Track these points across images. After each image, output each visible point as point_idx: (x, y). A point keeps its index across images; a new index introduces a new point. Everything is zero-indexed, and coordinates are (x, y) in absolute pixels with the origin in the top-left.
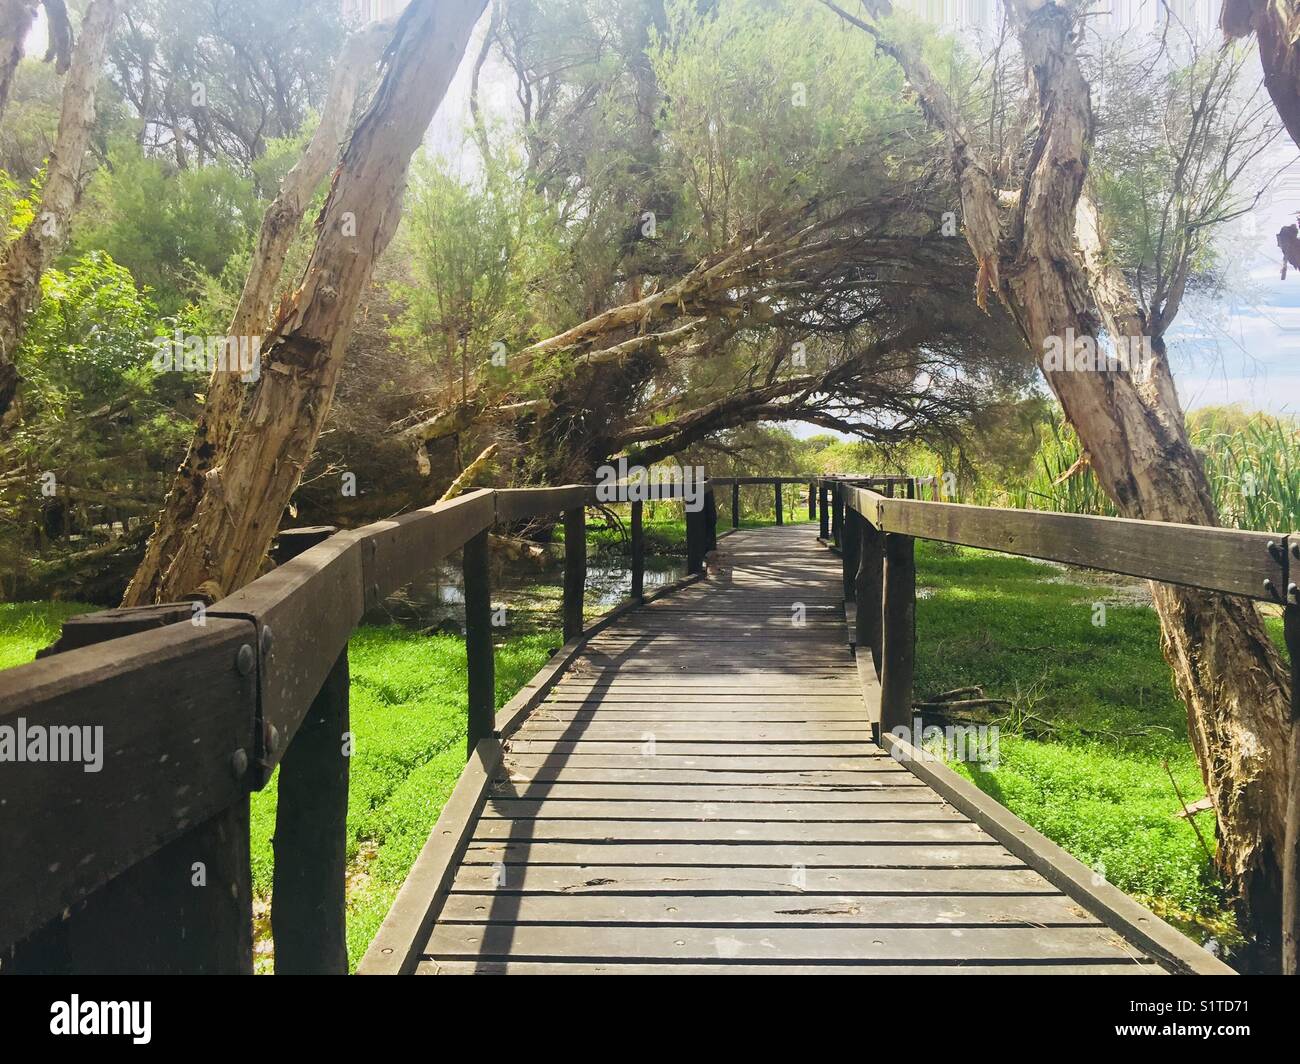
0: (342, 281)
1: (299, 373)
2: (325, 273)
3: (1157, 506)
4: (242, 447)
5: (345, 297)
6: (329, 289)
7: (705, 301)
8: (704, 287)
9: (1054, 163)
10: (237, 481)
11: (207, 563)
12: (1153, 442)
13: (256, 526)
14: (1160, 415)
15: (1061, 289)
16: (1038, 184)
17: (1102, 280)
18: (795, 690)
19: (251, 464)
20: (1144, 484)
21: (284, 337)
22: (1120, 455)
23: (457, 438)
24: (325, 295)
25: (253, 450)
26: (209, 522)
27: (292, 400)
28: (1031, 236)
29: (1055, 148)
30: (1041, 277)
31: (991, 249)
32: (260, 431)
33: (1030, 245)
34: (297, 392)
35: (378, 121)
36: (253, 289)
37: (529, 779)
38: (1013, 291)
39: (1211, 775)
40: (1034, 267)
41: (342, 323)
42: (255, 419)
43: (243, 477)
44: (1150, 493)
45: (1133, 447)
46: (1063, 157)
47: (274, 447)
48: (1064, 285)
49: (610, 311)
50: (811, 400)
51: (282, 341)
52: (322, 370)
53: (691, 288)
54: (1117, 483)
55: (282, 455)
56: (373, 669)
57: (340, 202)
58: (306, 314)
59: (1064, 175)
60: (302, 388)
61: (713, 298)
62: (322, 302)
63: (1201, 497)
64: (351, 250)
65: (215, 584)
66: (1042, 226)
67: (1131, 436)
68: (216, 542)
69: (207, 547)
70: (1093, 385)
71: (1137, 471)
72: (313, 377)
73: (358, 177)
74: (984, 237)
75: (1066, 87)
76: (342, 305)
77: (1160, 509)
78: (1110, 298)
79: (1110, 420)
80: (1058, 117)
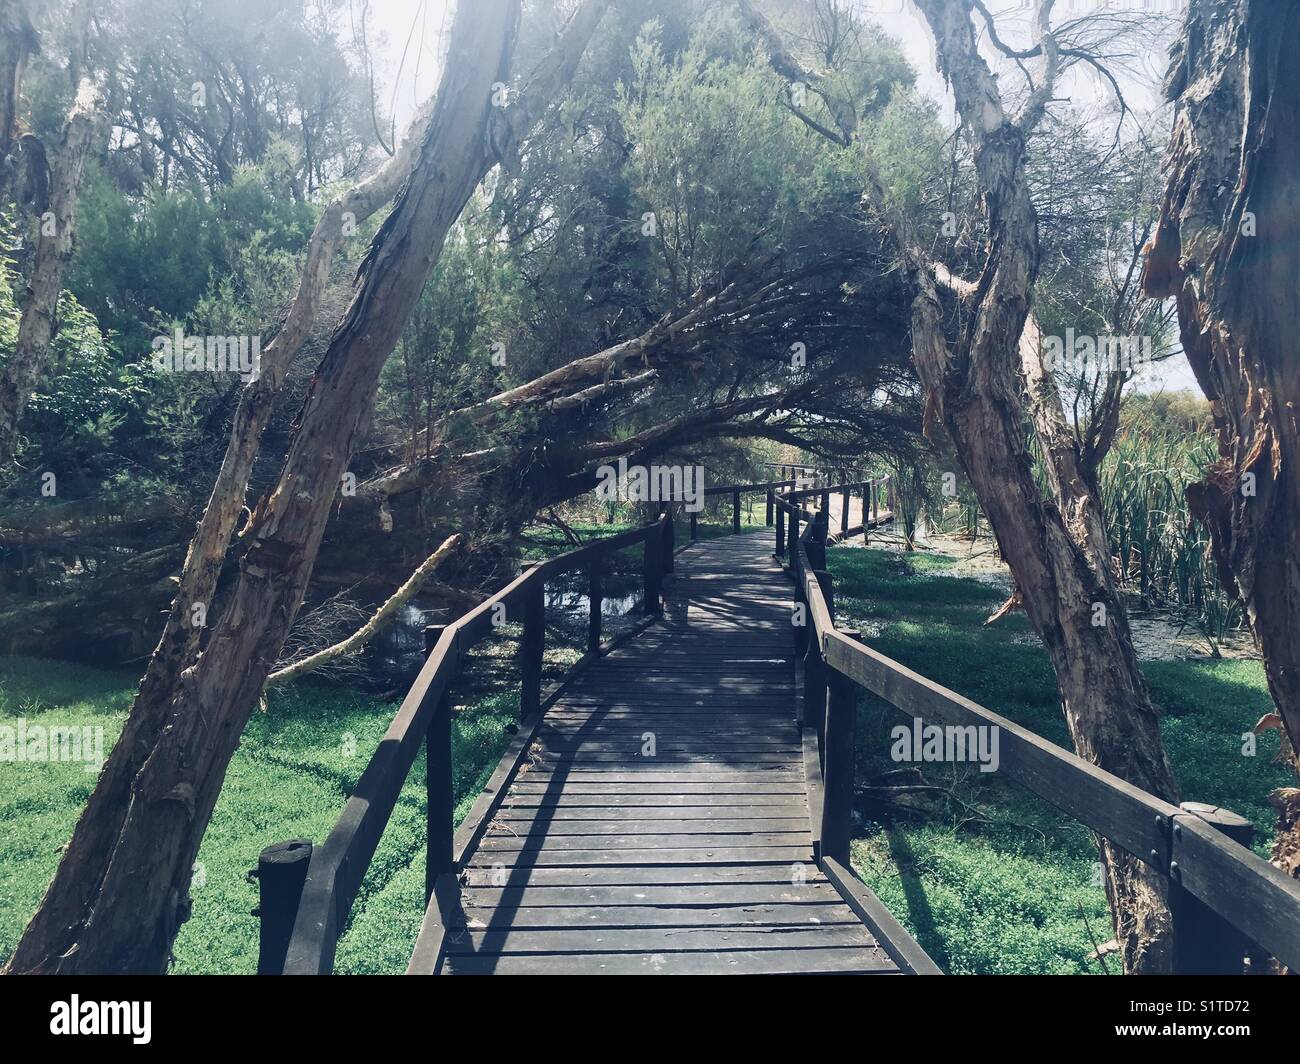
0: (317, 485)
1: (274, 575)
2: (301, 479)
3: (1080, 654)
4: (217, 650)
5: (320, 499)
6: (304, 495)
7: (669, 354)
8: (667, 340)
9: (999, 299)
10: (211, 684)
11: (181, 765)
12: (1080, 589)
13: (227, 725)
14: (1088, 556)
15: (1001, 428)
16: (983, 318)
17: (1041, 408)
18: (742, 787)
19: (225, 668)
20: (1069, 631)
21: (260, 541)
22: (1049, 600)
23: (419, 493)
24: (301, 501)
25: (227, 653)
26: (185, 722)
27: (266, 602)
28: (975, 373)
29: (1001, 284)
30: (983, 415)
31: (937, 382)
32: (235, 634)
33: (973, 382)
34: (271, 594)
35: (354, 335)
36: (230, 471)
37: (484, 926)
38: (956, 427)
39: (1119, 926)
40: (977, 404)
41: (316, 524)
42: (230, 622)
43: (216, 679)
44: (1074, 641)
45: (1062, 595)
46: (1008, 293)
47: (247, 648)
48: (1004, 425)
49: (574, 363)
50: (770, 420)
51: (258, 545)
52: (295, 571)
53: (655, 342)
54: (1046, 627)
55: (255, 656)
56: (332, 753)
57: (317, 409)
58: (282, 520)
59: (1008, 311)
60: (275, 590)
61: (676, 350)
62: (298, 509)
63: (1122, 643)
64: (326, 456)
65: (188, 786)
66: (985, 364)
67: (1060, 583)
68: (190, 743)
69: (181, 749)
70: (1027, 528)
71: (1063, 619)
72: (287, 578)
73: (335, 387)
74: (931, 369)
75: (1015, 219)
76: (317, 507)
77: (1083, 658)
78: (1048, 428)
79: (1042, 566)
80: (1006, 249)
